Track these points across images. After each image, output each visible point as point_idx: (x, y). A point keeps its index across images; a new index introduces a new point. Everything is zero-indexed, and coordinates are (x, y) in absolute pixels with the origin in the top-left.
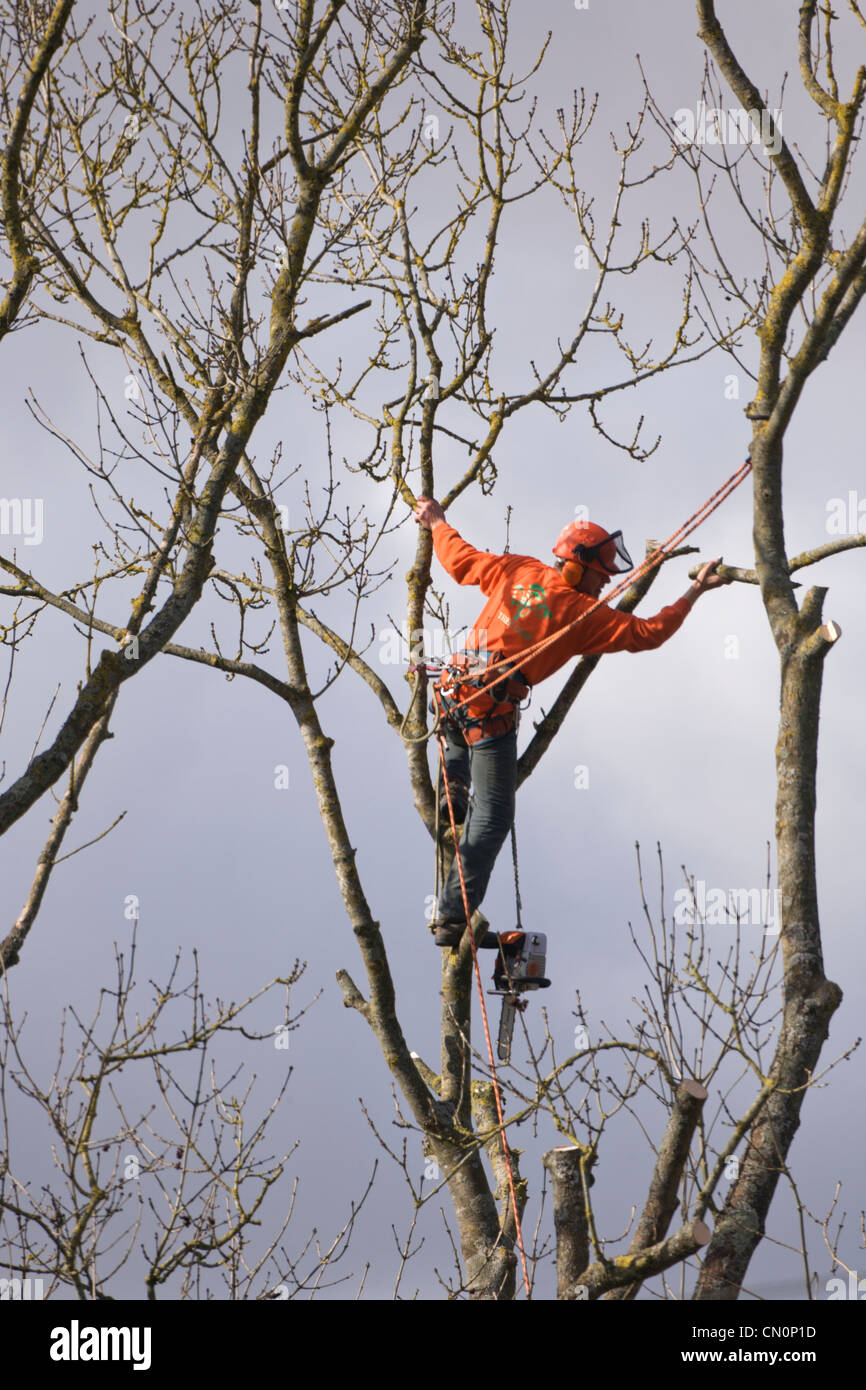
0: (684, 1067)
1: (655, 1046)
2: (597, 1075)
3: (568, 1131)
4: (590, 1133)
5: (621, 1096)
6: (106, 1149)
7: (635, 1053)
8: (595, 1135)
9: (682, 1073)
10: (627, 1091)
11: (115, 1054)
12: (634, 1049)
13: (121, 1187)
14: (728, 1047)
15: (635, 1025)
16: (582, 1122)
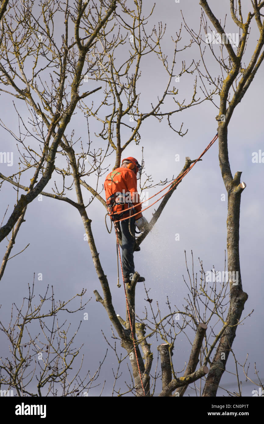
0: (200, 319)
1: (191, 313)
2: (173, 322)
3: (165, 339)
4: (171, 340)
5: (181, 328)
6: (25, 346)
7: (185, 315)
8: (173, 340)
9: (199, 321)
10: (183, 327)
11: (28, 317)
13: (30, 358)
14: (213, 313)
15: (185, 307)
16: (169, 336)
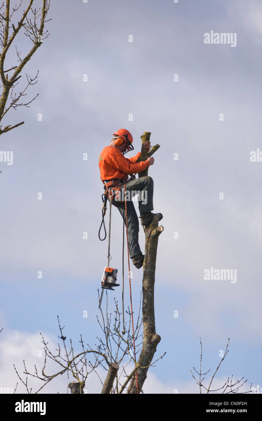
0: (112, 359)
2: (86, 361)
3: (76, 377)
4: (83, 378)
5: (93, 367)
7: (98, 354)
9: (111, 361)
10: (95, 366)
12: (97, 353)
14: (125, 353)
15: (98, 346)
16: (81, 374)
